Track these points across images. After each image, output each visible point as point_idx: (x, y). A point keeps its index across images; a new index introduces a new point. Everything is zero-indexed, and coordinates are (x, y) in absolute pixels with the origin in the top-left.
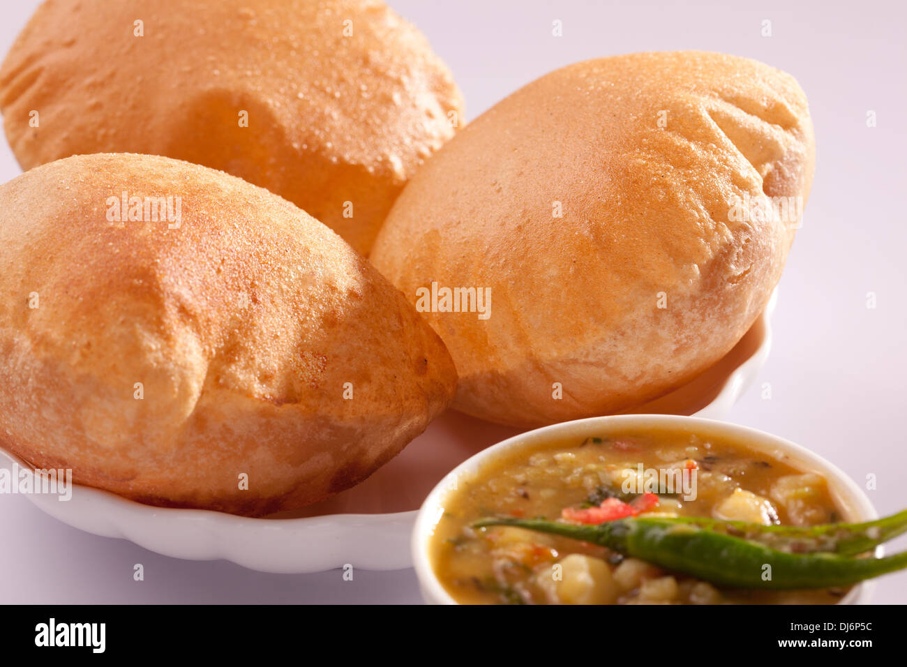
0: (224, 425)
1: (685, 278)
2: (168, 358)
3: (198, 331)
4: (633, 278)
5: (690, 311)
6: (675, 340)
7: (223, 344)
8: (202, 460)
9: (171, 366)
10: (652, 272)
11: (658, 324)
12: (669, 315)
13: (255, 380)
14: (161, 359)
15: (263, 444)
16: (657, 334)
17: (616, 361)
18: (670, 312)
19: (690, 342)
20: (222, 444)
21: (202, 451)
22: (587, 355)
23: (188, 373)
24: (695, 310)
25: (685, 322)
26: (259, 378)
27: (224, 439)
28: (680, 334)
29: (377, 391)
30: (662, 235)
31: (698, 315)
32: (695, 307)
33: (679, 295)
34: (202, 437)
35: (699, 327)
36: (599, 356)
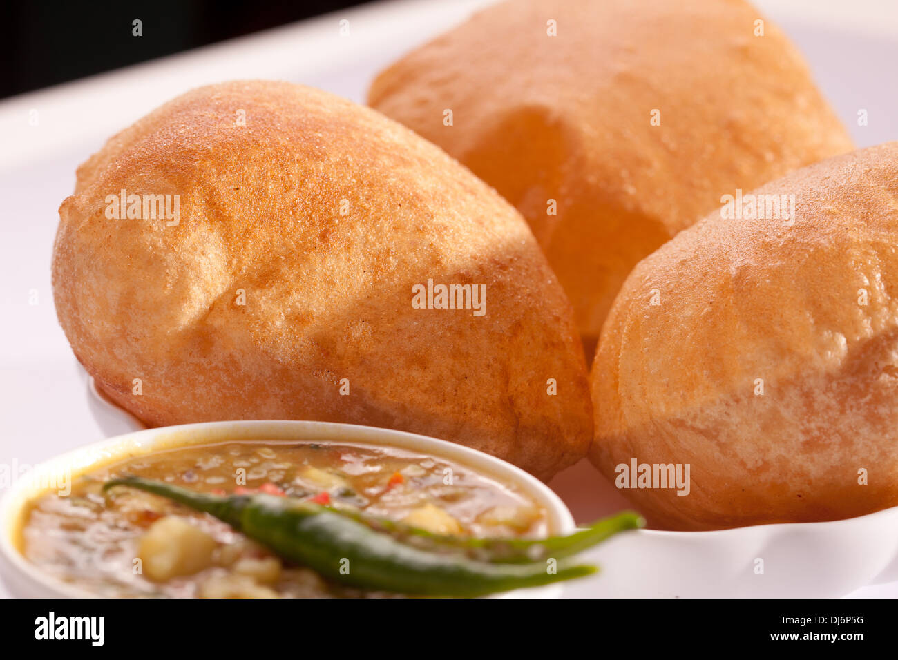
0: (231, 355)
1: (823, 348)
2: (169, 247)
3: (227, 238)
4: (763, 333)
5: (824, 393)
6: (802, 428)
7: (259, 266)
8: (201, 390)
9: (170, 257)
10: (790, 333)
11: (781, 399)
12: (796, 391)
13: (280, 316)
14: (160, 245)
15: (276, 395)
16: (779, 412)
17: (728, 435)
18: (798, 388)
19: (824, 437)
20: (224, 378)
21: (201, 378)
22: (694, 419)
23: (192, 274)
24: (831, 395)
25: (816, 406)
26: (286, 317)
27: (227, 371)
28: (809, 421)
29: (431, 381)
30: (812, 291)
31: (833, 402)
32: (831, 390)
33: (813, 369)
34: (203, 360)
35: (837, 420)
36: (706, 423)
